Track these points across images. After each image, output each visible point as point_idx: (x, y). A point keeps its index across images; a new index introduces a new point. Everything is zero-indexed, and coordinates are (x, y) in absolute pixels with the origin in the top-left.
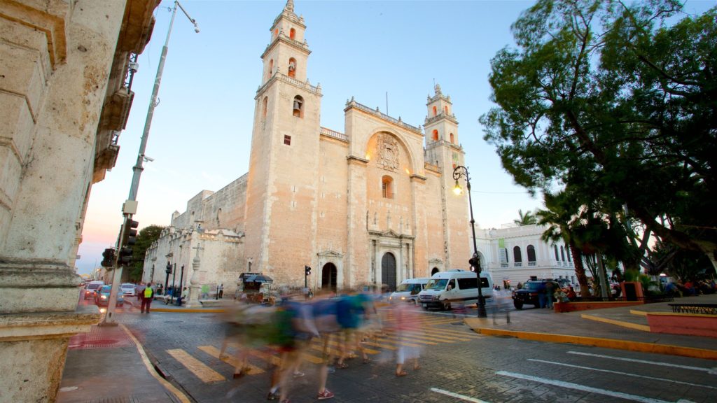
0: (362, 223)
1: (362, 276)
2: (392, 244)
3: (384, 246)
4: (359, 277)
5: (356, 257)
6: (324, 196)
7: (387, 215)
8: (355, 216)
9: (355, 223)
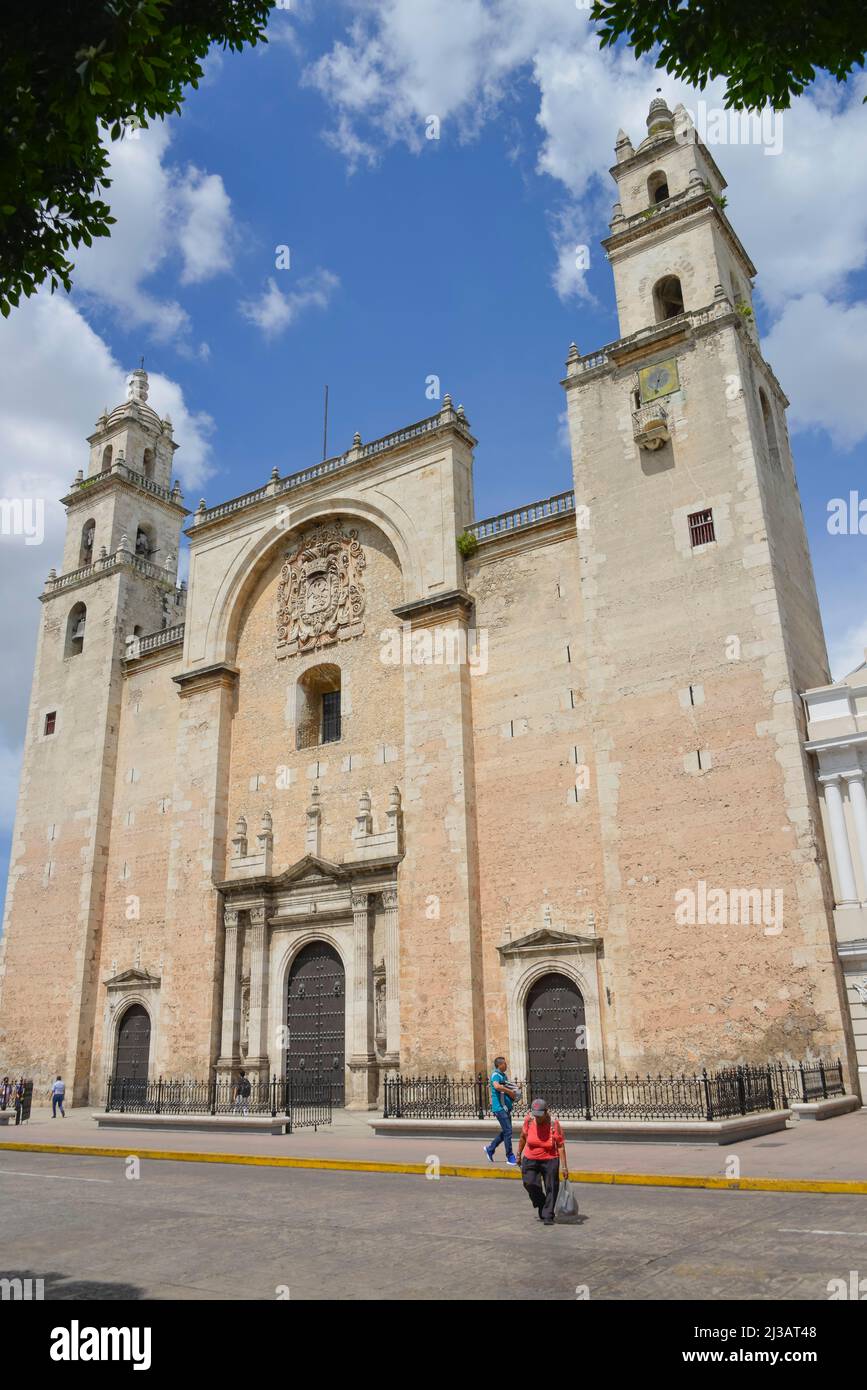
0: (199, 865)
1: (189, 1037)
2: (323, 907)
3: (292, 924)
4: (182, 1042)
5: (176, 979)
6: (132, 821)
7: (308, 805)
8: (180, 851)
9: (180, 872)
